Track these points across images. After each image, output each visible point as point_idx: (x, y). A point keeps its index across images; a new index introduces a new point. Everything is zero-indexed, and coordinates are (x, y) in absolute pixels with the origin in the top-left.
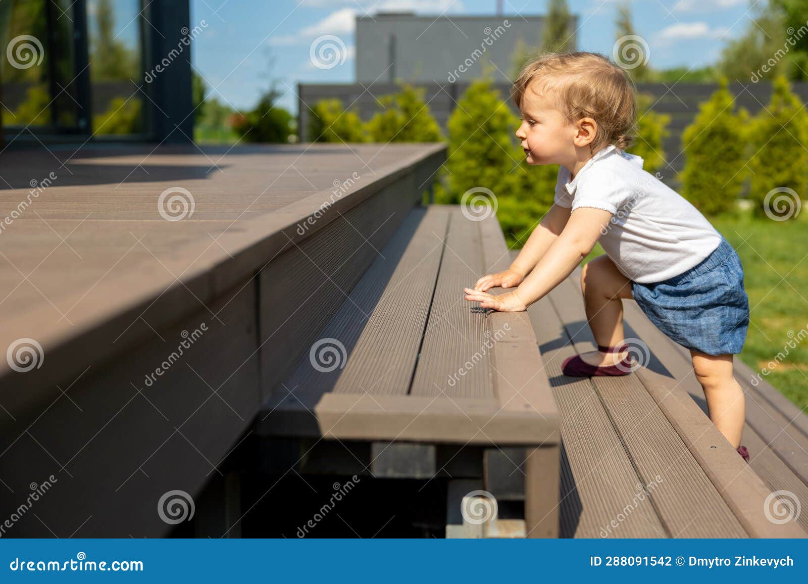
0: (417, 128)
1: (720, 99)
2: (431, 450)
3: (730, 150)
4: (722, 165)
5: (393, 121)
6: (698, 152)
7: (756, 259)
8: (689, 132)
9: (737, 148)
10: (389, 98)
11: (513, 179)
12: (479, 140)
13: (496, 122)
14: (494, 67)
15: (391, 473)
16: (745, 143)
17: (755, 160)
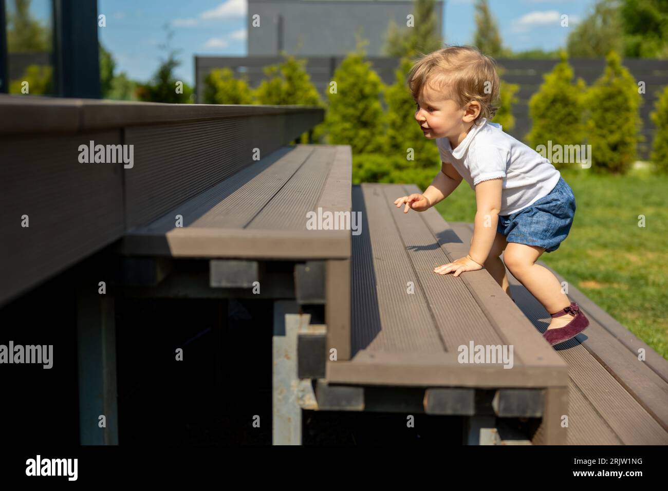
0: (300, 93)
1: (561, 70)
2: (255, 265)
3: (570, 114)
4: (563, 127)
5: (278, 88)
6: (543, 116)
7: (587, 205)
8: (535, 99)
9: (575, 113)
10: (275, 68)
11: (383, 140)
12: (353, 106)
13: (368, 90)
14: (366, 42)
15: (225, 284)
16: (583, 109)
17: (591, 124)
